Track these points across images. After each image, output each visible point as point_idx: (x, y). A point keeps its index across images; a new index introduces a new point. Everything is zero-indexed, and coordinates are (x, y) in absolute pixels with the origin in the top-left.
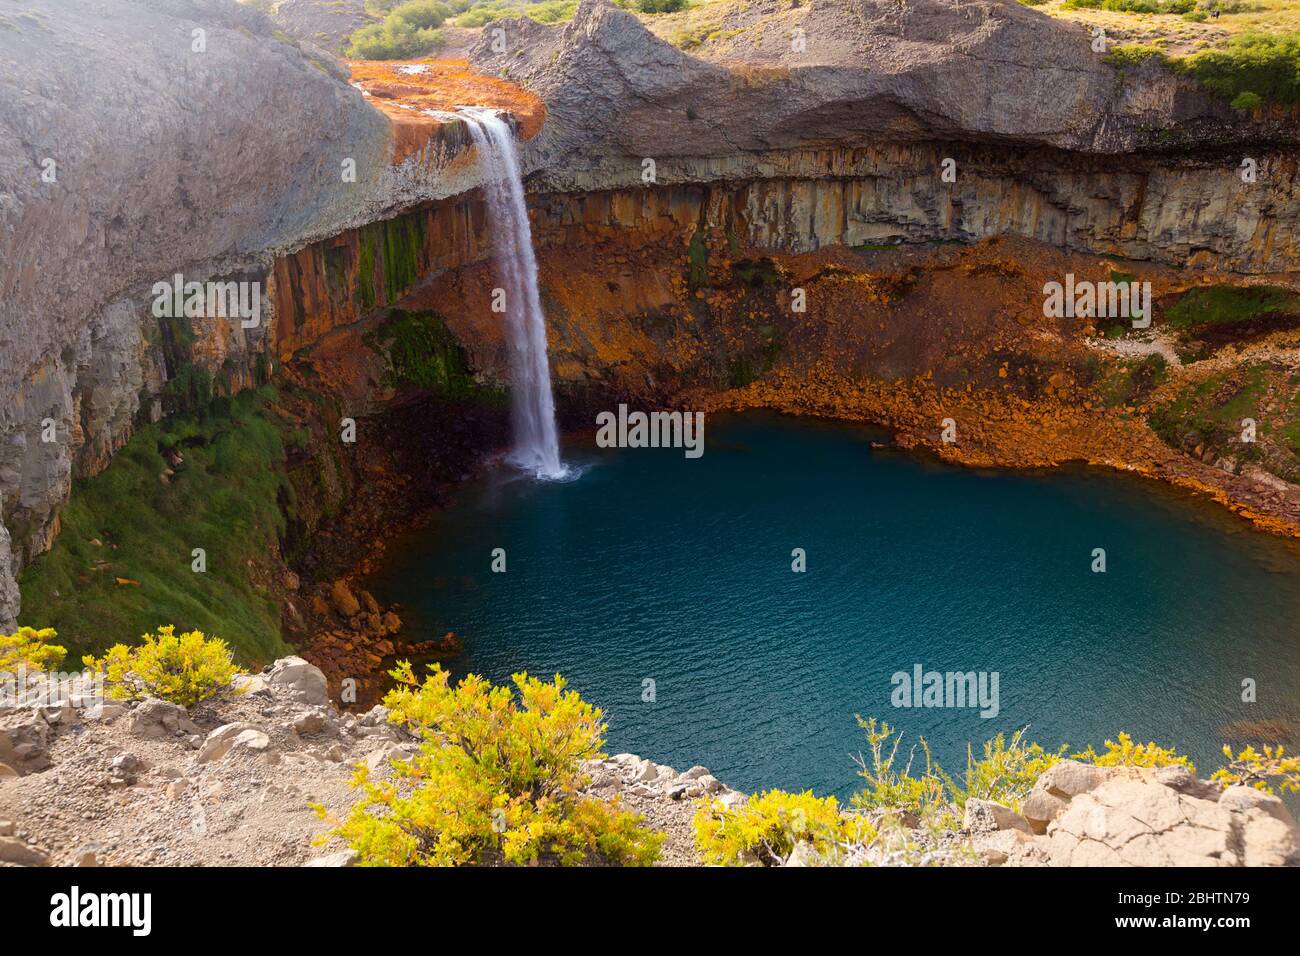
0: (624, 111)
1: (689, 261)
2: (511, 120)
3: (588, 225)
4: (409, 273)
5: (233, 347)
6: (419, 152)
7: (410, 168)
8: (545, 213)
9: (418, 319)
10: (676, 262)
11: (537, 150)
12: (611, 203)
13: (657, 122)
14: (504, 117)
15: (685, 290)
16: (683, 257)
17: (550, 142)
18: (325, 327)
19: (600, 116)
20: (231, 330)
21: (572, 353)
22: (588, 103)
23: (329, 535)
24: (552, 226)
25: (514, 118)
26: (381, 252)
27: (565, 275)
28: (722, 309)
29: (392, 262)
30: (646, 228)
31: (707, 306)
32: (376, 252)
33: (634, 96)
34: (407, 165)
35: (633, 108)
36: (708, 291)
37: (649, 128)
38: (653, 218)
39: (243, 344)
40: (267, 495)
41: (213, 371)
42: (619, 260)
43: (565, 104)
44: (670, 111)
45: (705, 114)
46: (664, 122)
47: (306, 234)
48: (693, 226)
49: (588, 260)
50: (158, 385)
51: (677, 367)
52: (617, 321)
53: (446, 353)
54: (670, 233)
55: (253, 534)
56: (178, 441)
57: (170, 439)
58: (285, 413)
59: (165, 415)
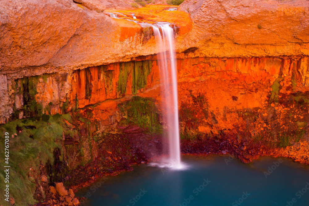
0: (227, 25)
1: (271, 90)
2: (175, 27)
3: (228, 72)
4: (143, 83)
5: (53, 98)
6: (131, 37)
7: (127, 43)
8: (209, 65)
9: (144, 101)
10: (265, 90)
11: (190, 39)
12: (237, 63)
13: (243, 29)
14: (172, 26)
15: (266, 102)
16: (269, 88)
17: (196, 36)
18: (102, 98)
19: (216, 27)
20: (53, 93)
21: (207, 122)
22: (211, 22)
23: (78, 171)
24: (211, 71)
25: (177, 27)
26: (132, 74)
27: (213, 91)
28: (281, 112)
29: (136, 78)
30: (253, 74)
31: (275, 110)
32: (128, 74)
33: (231, 19)
34: (126, 41)
35: (231, 24)
36: (277, 103)
37: (239, 32)
38: (257, 71)
39: (57, 97)
40: (50, 150)
41: (45, 105)
42: (240, 87)
43: (201, 22)
44: (249, 25)
45: (266, 27)
46: (247, 30)
47: (84, 63)
48: (277, 76)
49: (226, 86)
50: (20, 106)
51: (253, 135)
52: (232, 112)
53: (151, 115)
54: (265, 78)
55: (36, 160)
56: (24, 126)
57: (21, 124)
58: (68, 124)
59: (25, 117)
